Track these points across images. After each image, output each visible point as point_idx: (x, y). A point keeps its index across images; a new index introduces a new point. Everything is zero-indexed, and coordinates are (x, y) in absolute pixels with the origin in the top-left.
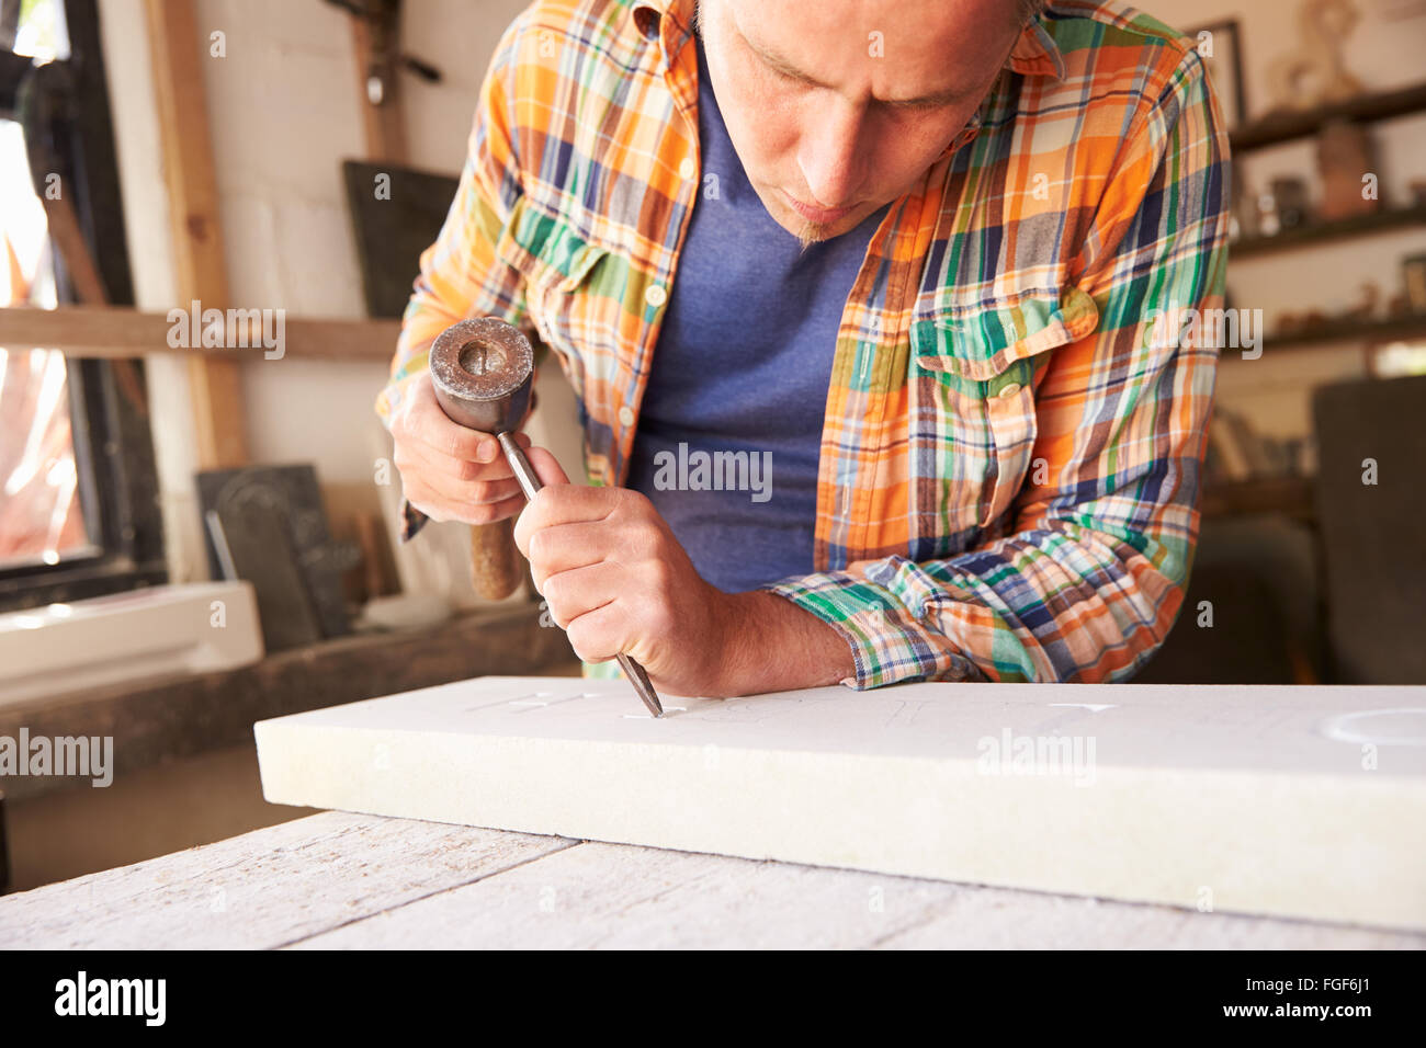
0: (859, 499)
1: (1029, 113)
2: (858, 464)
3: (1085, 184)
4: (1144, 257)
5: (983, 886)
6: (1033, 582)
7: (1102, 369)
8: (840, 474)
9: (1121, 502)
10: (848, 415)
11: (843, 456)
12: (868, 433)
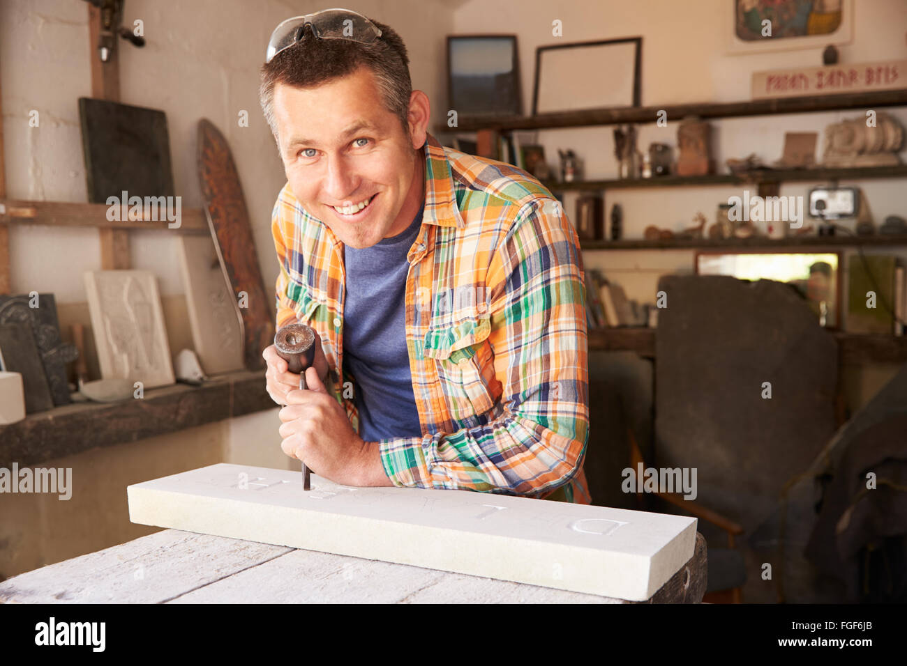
0: (434, 403)
1: (461, 238)
2: (429, 389)
3: (478, 273)
4: (517, 296)
5: (454, 573)
6: (497, 443)
7: (511, 342)
8: (423, 395)
9: (533, 404)
10: (419, 371)
11: (421, 387)
12: (428, 377)
